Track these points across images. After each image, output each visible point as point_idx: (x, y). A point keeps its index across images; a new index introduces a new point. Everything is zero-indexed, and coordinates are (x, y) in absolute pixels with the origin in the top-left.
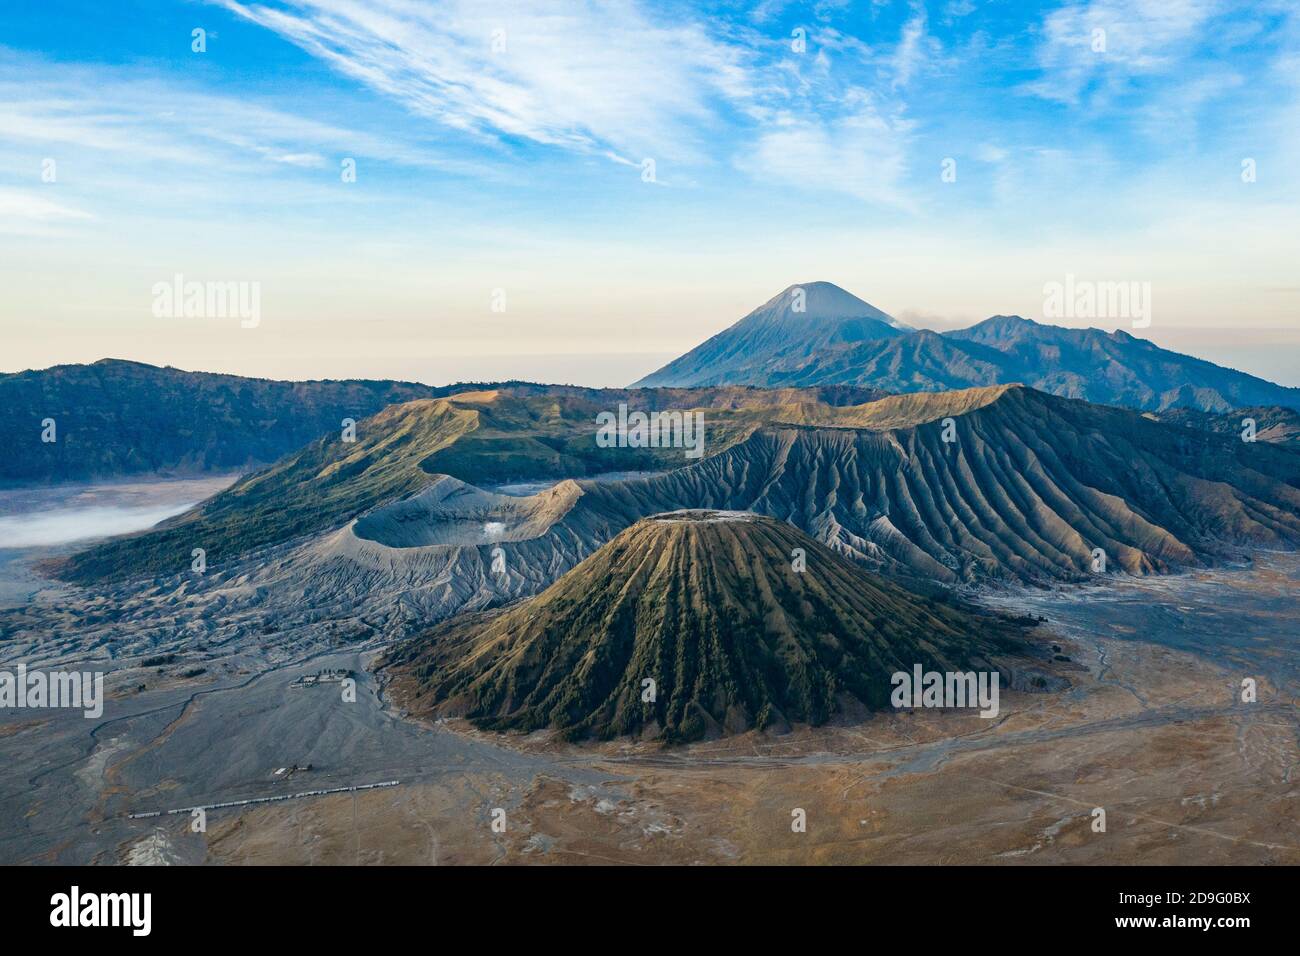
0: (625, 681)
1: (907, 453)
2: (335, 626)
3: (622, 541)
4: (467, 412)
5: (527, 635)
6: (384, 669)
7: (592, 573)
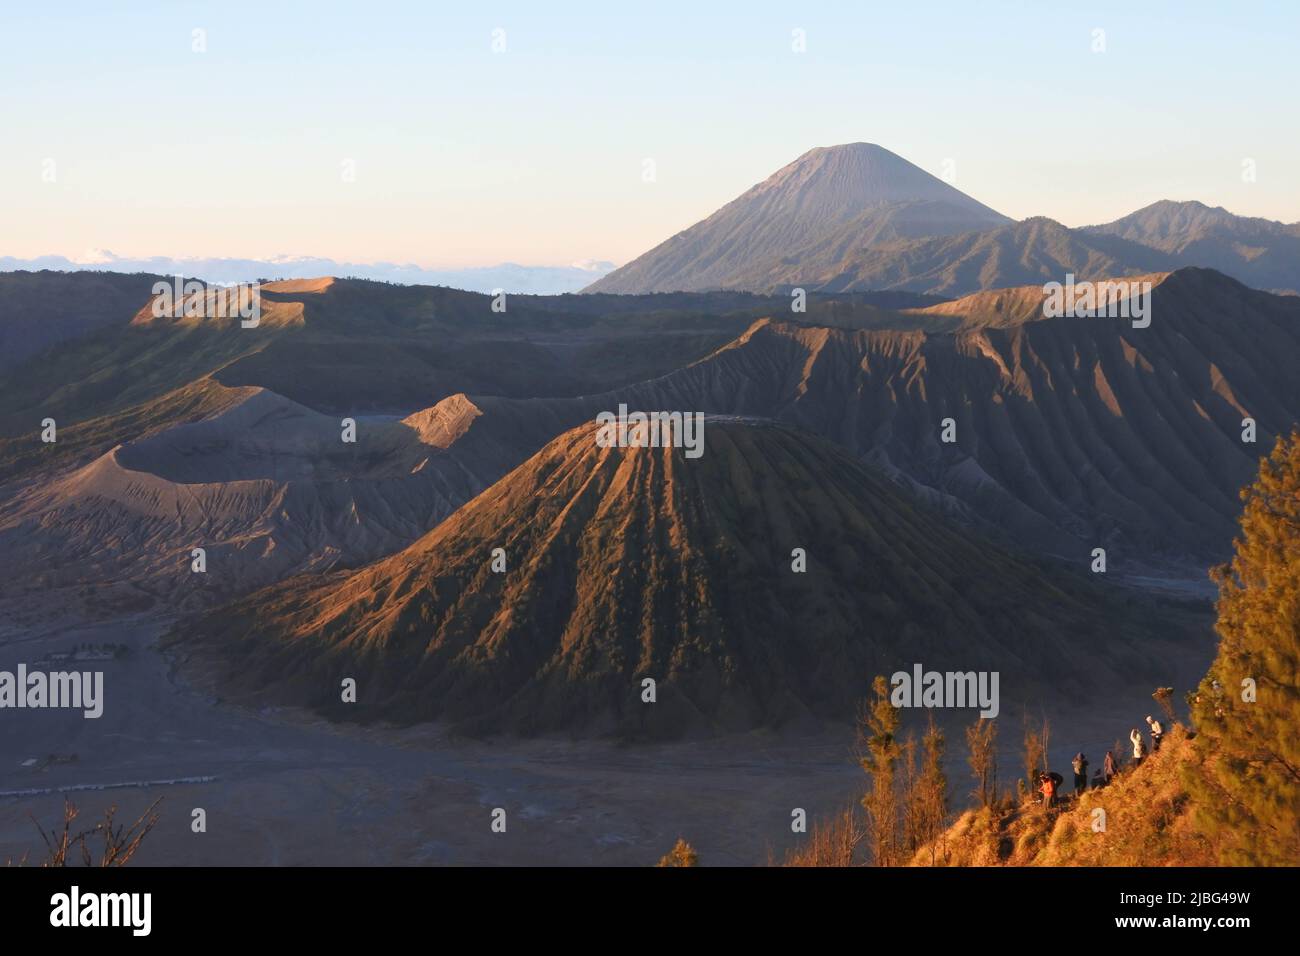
0: (560, 653)
1: (1010, 365)
2: (92, 591)
3: (553, 453)
4: (285, 306)
5: (405, 588)
6: (175, 647)
7: (505, 500)
